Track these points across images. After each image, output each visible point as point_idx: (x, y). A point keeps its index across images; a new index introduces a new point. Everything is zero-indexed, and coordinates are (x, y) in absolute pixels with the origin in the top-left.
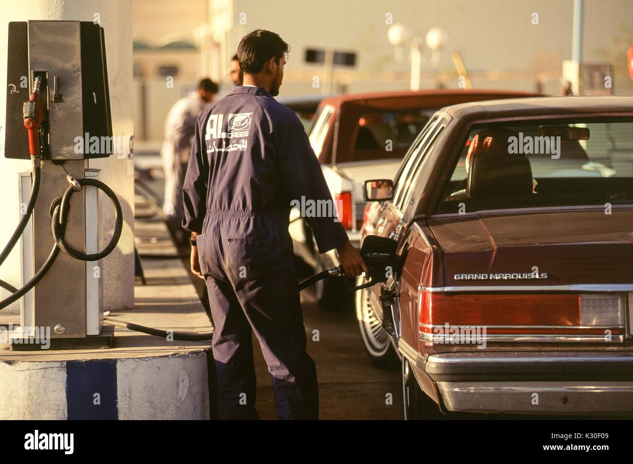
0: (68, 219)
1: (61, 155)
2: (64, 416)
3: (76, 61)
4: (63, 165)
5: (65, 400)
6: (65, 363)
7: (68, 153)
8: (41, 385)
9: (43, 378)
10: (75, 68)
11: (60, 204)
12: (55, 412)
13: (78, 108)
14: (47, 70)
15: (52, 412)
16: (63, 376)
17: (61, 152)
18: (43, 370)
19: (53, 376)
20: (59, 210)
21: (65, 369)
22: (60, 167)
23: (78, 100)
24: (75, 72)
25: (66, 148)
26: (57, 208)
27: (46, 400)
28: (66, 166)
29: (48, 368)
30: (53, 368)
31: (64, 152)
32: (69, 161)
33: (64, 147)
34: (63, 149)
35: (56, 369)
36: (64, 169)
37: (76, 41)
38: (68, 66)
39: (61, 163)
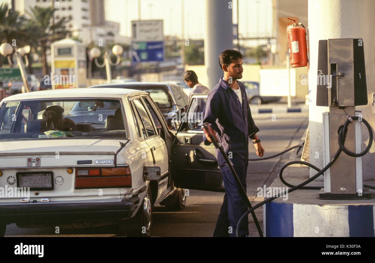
0: (346, 136)
1: (343, 104)
2: (348, 232)
3: (351, 58)
4: (344, 109)
5: (348, 224)
6: (347, 206)
7: (347, 103)
8: (336, 217)
9: (337, 213)
10: (351, 62)
11: (343, 128)
12: (343, 230)
13: (352, 81)
14: (337, 63)
15: (341, 230)
16: (347, 212)
17: (343, 103)
18: (337, 209)
19: (342, 212)
20: (342, 131)
21: (348, 209)
22: (342, 110)
23: (352, 77)
24: (350, 63)
25: (346, 101)
26: (342, 129)
27: (338, 224)
28: (345, 110)
29: (339, 208)
30: (341, 208)
31: (345, 103)
32: (347, 107)
33: (345, 100)
34: (344, 101)
35: (343, 209)
36: (345, 111)
37: (351, 49)
38: (347, 60)
39: (343, 108)
